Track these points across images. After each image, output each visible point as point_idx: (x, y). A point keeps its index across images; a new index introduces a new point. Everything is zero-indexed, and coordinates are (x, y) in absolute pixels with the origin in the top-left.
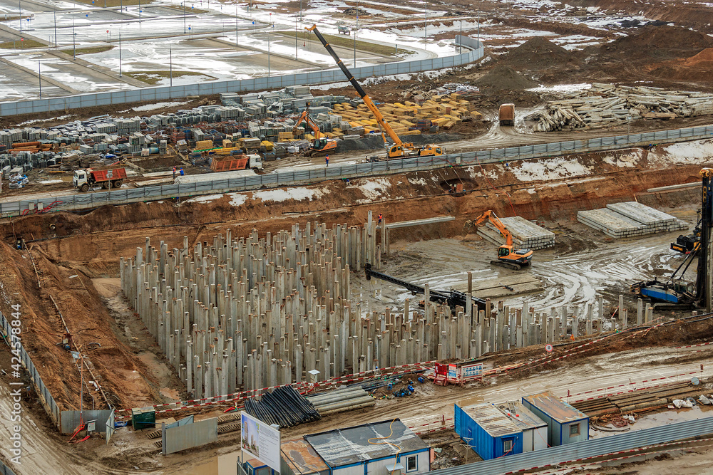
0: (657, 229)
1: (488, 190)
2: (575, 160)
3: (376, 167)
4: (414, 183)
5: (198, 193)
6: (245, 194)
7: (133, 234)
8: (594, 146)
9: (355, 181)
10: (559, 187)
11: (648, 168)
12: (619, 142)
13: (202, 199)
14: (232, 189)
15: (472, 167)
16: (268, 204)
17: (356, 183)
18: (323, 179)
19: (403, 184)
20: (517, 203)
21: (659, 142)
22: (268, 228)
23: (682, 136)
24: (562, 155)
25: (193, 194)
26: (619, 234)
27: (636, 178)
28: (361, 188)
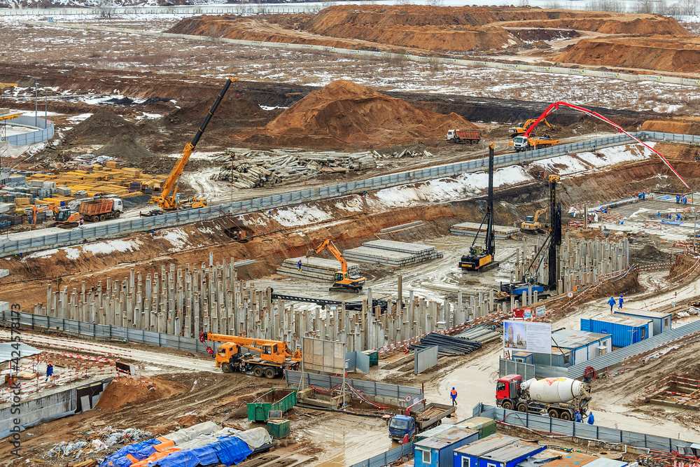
0: (423, 257)
1: (264, 235)
2: (315, 207)
3: (170, 218)
4: (204, 231)
5: (34, 249)
6: (76, 247)
7: (4, 290)
8: (324, 194)
9: (157, 232)
10: (320, 230)
11: (372, 212)
12: (341, 190)
13: (43, 254)
14: (60, 244)
15: (242, 215)
16: (99, 256)
17: (159, 234)
18: (130, 231)
19: (196, 233)
20: (296, 245)
21: (368, 189)
22: (116, 277)
23: (383, 183)
24: (302, 203)
25: (29, 250)
26: (400, 263)
27: (368, 221)
28: (165, 237)
